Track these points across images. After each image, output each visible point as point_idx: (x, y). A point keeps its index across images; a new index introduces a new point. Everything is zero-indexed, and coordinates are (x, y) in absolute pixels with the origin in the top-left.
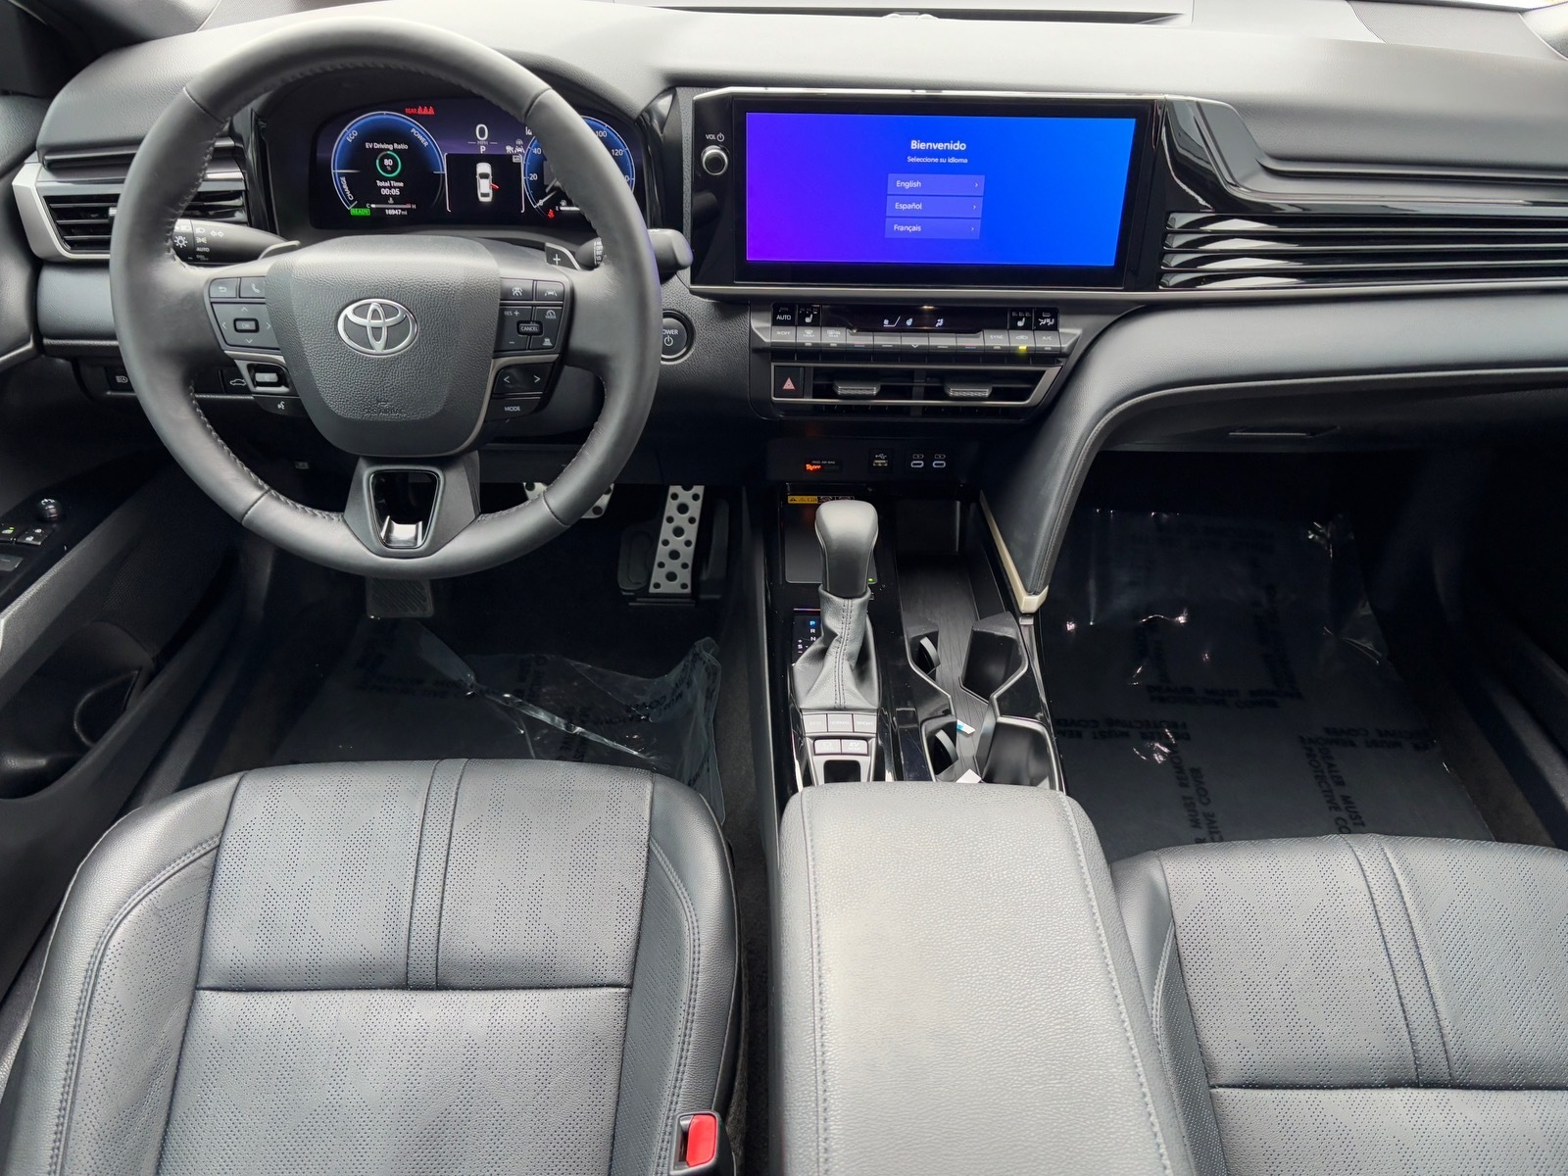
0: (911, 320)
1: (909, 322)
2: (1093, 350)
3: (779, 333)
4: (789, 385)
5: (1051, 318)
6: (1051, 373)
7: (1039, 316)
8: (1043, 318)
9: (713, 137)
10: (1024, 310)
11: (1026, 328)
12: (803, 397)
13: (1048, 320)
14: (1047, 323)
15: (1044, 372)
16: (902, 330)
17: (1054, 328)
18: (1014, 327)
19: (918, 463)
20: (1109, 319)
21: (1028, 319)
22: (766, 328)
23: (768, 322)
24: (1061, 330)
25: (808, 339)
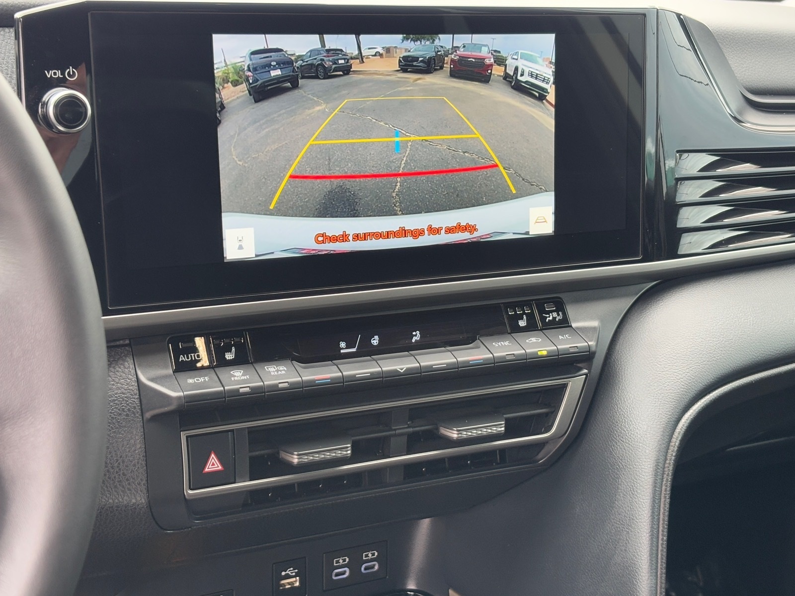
0: (376, 337)
1: (375, 341)
2: (617, 347)
3: (190, 381)
4: (214, 464)
5: (557, 311)
6: (575, 385)
7: (542, 311)
8: (548, 313)
9: (59, 74)
10: (521, 305)
11: (531, 327)
12: (234, 483)
13: (555, 314)
14: (554, 318)
15: (565, 386)
16: (367, 351)
17: (564, 323)
18: (518, 330)
19: (342, 571)
20: (626, 303)
21: (530, 317)
22: (166, 377)
23: (166, 367)
24: (574, 325)
25: (238, 382)
